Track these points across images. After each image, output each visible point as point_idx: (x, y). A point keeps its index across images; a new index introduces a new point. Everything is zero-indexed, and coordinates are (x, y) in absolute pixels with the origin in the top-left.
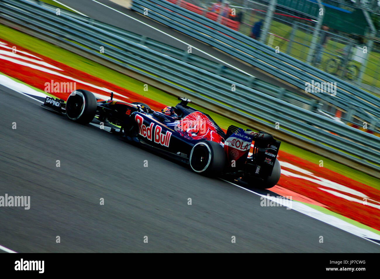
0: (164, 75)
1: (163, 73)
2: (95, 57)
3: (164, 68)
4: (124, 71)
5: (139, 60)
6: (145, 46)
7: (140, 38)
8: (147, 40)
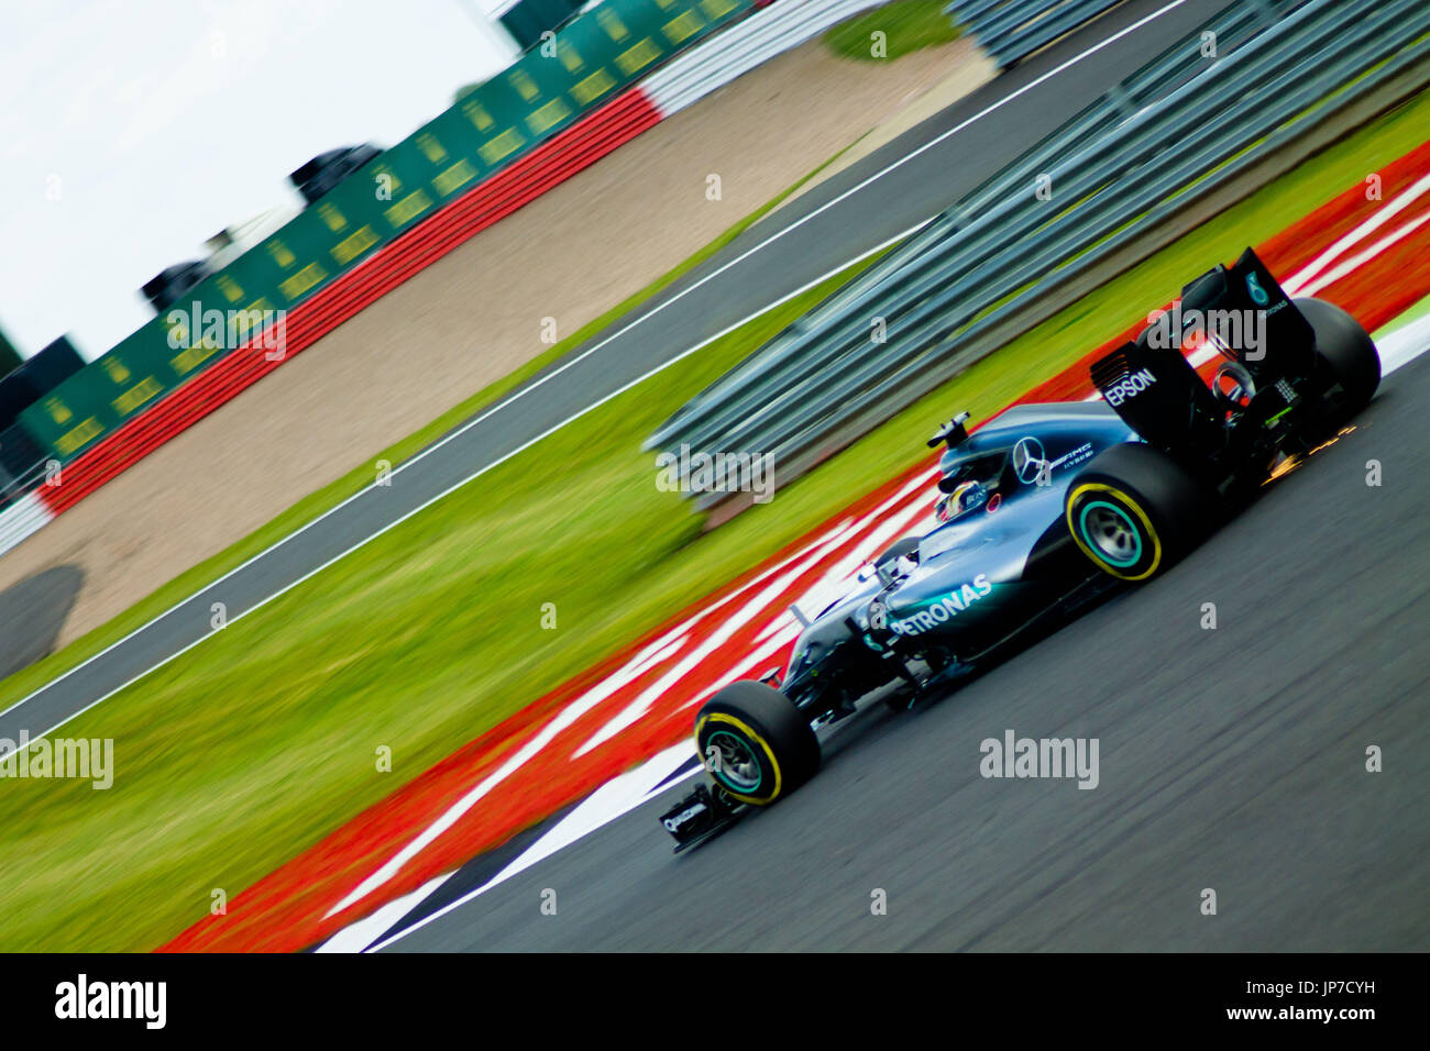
0: (1273, 115)
1: (1265, 113)
2: (1071, 287)
3: (1251, 99)
4: (1178, 227)
5: (1175, 154)
6: (1143, 107)
7: (1108, 104)
8: (1128, 89)
